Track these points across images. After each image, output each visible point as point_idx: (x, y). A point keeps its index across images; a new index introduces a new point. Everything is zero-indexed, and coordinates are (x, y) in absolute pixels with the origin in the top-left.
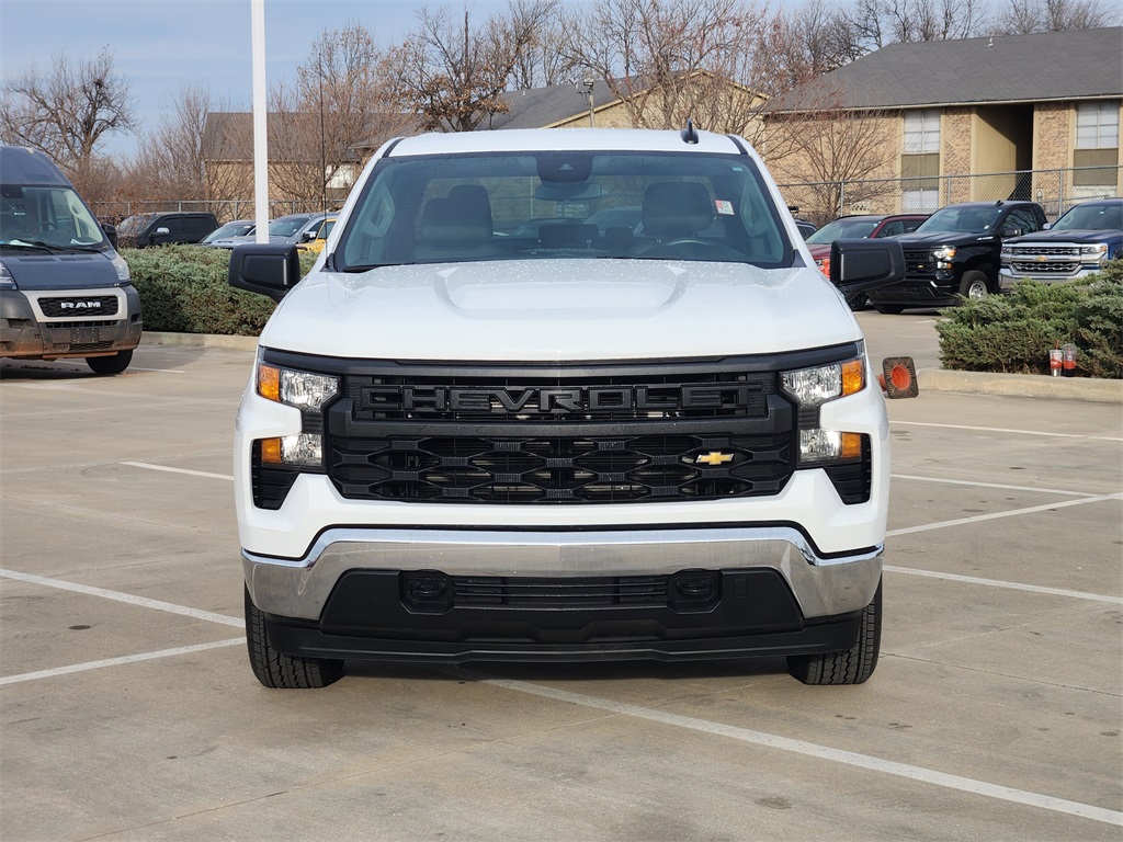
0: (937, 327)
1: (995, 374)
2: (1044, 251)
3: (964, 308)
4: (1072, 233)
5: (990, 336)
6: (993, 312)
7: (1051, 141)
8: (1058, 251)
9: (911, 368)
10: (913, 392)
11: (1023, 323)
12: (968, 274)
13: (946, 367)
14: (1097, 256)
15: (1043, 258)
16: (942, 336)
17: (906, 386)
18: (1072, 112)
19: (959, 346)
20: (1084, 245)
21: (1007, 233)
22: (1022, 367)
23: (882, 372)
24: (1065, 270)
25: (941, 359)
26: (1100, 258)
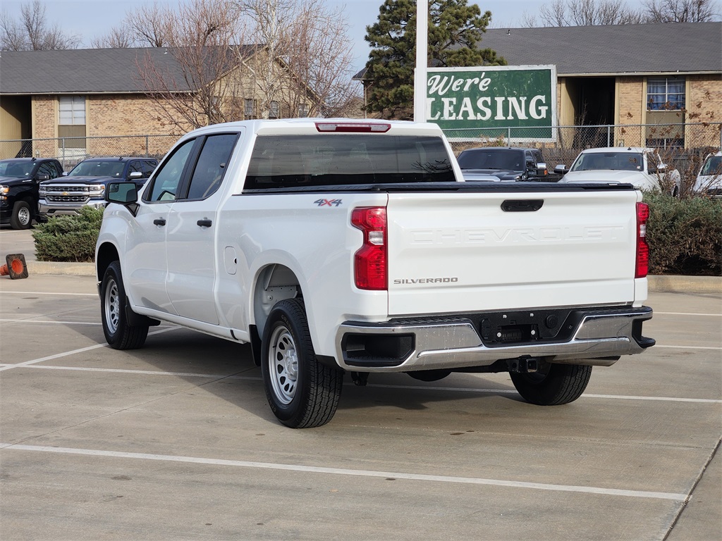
0: (33, 236)
1: (71, 263)
2: (66, 189)
3: (48, 224)
4: (82, 178)
5: (68, 240)
6: (69, 226)
7: (43, 120)
8: (75, 189)
9: (23, 260)
10: (25, 275)
11: (88, 232)
12: (18, 203)
13: (39, 259)
14: (99, 192)
15: (66, 193)
16: (37, 241)
17: (21, 272)
18: (56, 102)
19: (48, 247)
20: (91, 186)
21: (40, 178)
22: (87, 259)
23: (6, 263)
24: (80, 201)
25: (36, 255)
26: (101, 194)
